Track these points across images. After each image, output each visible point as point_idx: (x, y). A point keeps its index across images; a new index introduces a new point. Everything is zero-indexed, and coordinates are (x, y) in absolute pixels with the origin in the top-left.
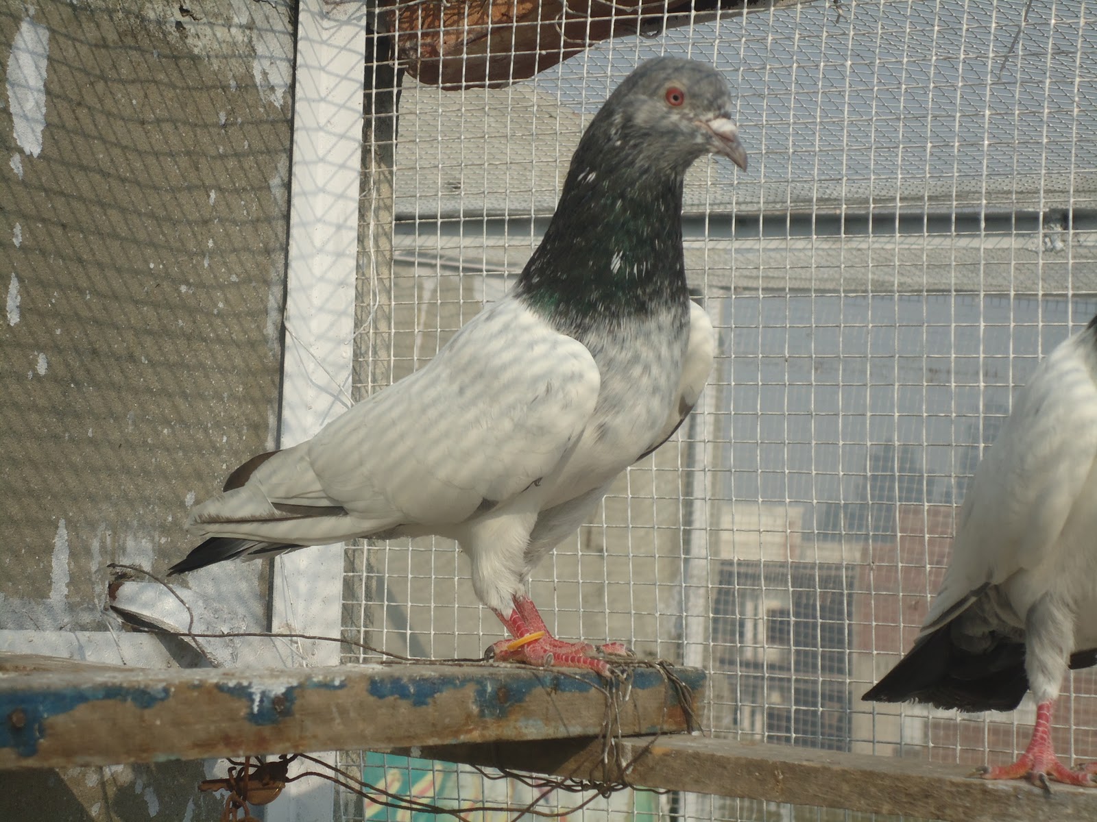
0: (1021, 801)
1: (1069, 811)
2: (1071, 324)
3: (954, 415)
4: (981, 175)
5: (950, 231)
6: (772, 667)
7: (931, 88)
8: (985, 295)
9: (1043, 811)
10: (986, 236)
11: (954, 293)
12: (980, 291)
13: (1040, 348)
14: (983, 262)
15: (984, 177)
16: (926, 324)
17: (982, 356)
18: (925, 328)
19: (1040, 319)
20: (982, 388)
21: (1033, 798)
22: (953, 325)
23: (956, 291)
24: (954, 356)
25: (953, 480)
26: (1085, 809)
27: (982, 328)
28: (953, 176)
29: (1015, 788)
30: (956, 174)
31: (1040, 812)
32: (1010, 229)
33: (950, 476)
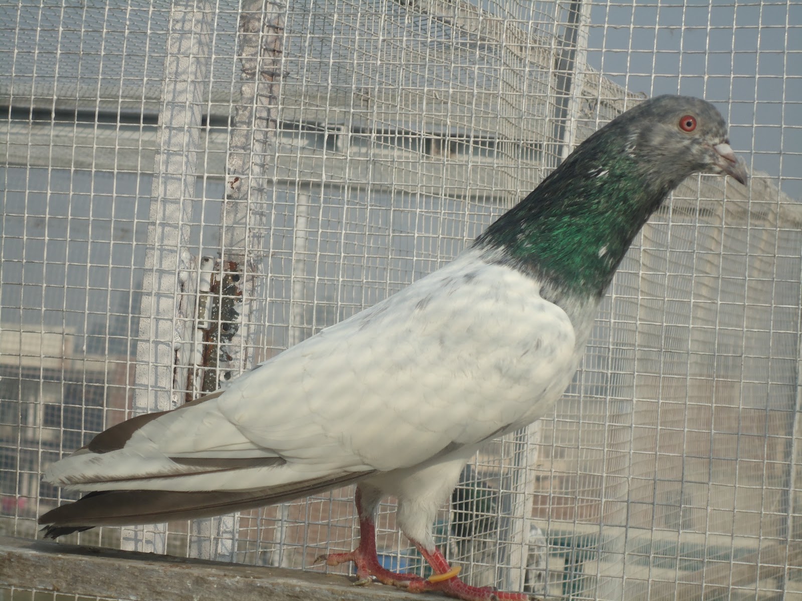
0: (13, 564)
1: (49, 572)
2: (115, 195)
3: (24, 261)
4: (54, 77)
5: (28, 118)
6: (45, 444)
7: (20, 7)
8: (52, 169)
9: (29, 571)
10: (56, 124)
11: (29, 167)
12: (48, 166)
13: (91, 213)
14: (52, 144)
15: (56, 78)
16: (6, 190)
17: (48, 216)
18: (6, 193)
19: (92, 190)
20: (46, 241)
21: (22, 561)
22: (27, 191)
23: (30, 165)
24: (26, 215)
25: (21, 311)
26: (61, 571)
27: (49, 195)
28: (32, 76)
29: (9, 553)
30: (35, 75)
31: (27, 572)
32: (73, 120)
33: (20, 308)
